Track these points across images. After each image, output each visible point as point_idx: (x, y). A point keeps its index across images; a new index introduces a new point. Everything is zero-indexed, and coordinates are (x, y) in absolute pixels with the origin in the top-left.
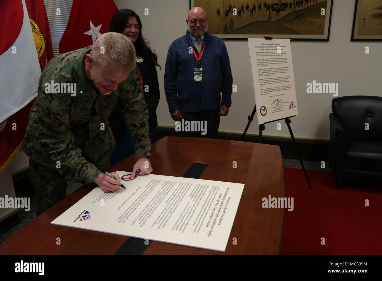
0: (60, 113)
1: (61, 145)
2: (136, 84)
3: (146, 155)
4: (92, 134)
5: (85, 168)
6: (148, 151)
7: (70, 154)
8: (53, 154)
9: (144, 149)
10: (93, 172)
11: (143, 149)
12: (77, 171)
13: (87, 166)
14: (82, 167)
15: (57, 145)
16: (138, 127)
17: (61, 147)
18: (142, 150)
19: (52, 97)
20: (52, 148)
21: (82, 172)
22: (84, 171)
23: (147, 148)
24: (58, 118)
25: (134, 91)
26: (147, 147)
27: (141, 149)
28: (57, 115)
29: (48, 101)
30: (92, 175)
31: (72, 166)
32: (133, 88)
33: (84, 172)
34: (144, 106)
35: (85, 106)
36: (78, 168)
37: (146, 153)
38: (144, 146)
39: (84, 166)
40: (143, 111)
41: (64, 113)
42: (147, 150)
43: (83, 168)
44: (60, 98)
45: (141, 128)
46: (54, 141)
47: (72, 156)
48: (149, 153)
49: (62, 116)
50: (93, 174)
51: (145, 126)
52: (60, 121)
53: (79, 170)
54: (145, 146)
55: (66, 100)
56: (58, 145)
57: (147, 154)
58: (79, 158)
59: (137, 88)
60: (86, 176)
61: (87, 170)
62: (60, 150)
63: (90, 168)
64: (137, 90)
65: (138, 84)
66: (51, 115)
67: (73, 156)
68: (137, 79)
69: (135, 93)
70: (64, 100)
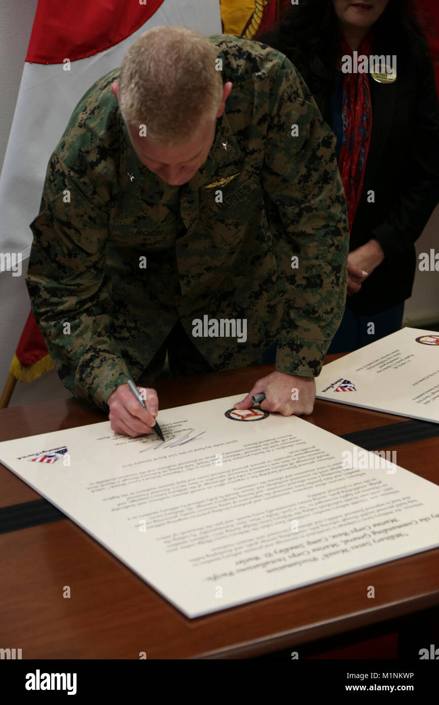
0: (77, 223)
1: (65, 299)
2: (315, 158)
3: (295, 370)
4: (189, 282)
5: (97, 362)
6: (304, 362)
7: (77, 321)
8: (43, 315)
9: (294, 352)
10: (110, 376)
11: (292, 350)
12: (80, 367)
13: (105, 357)
14: (91, 359)
15: (59, 298)
16: (298, 286)
17: (65, 302)
18: (290, 353)
19: (64, 181)
20: (45, 300)
21: (89, 370)
22: (93, 368)
23: (304, 352)
24: (69, 233)
25: (306, 178)
26: (305, 348)
27: (287, 350)
28: (67, 227)
29: (53, 187)
30: (105, 382)
31: (74, 351)
32: (304, 171)
33: (92, 371)
34: (332, 224)
35: (146, 214)
36: (82, 359)
37: (298, 365)
38: (297, 345)
39: (98, 357)
40: (325, 235)
41: (85, 226)
42: (304, 358)
43: (94, 363)
44: (81, 185)
45: (308, 289)
46: (54, 284)
47: (80, 327)
48: (307, 367)
49: (79, 232)
50: (110, 379)
51: (321, 285)
52: (72, 241)
53: (83, 365)
54: (301, 346)
55: (94, 193)
56: (61, 298)
57: (300, 368)
58: (93, 335)
59: (316, 170)
60: (93, 383)
61: (99, 368)
62: (60, 308)
63: (108, 366)
64: (315, 176)
65: (322, 156)
66: (54, 224)
67: (82, 326)
68: (321, 140)
69: (310, 183)
70: (90, 193)
